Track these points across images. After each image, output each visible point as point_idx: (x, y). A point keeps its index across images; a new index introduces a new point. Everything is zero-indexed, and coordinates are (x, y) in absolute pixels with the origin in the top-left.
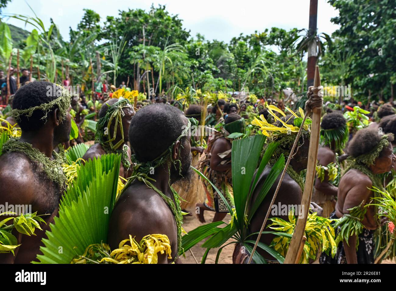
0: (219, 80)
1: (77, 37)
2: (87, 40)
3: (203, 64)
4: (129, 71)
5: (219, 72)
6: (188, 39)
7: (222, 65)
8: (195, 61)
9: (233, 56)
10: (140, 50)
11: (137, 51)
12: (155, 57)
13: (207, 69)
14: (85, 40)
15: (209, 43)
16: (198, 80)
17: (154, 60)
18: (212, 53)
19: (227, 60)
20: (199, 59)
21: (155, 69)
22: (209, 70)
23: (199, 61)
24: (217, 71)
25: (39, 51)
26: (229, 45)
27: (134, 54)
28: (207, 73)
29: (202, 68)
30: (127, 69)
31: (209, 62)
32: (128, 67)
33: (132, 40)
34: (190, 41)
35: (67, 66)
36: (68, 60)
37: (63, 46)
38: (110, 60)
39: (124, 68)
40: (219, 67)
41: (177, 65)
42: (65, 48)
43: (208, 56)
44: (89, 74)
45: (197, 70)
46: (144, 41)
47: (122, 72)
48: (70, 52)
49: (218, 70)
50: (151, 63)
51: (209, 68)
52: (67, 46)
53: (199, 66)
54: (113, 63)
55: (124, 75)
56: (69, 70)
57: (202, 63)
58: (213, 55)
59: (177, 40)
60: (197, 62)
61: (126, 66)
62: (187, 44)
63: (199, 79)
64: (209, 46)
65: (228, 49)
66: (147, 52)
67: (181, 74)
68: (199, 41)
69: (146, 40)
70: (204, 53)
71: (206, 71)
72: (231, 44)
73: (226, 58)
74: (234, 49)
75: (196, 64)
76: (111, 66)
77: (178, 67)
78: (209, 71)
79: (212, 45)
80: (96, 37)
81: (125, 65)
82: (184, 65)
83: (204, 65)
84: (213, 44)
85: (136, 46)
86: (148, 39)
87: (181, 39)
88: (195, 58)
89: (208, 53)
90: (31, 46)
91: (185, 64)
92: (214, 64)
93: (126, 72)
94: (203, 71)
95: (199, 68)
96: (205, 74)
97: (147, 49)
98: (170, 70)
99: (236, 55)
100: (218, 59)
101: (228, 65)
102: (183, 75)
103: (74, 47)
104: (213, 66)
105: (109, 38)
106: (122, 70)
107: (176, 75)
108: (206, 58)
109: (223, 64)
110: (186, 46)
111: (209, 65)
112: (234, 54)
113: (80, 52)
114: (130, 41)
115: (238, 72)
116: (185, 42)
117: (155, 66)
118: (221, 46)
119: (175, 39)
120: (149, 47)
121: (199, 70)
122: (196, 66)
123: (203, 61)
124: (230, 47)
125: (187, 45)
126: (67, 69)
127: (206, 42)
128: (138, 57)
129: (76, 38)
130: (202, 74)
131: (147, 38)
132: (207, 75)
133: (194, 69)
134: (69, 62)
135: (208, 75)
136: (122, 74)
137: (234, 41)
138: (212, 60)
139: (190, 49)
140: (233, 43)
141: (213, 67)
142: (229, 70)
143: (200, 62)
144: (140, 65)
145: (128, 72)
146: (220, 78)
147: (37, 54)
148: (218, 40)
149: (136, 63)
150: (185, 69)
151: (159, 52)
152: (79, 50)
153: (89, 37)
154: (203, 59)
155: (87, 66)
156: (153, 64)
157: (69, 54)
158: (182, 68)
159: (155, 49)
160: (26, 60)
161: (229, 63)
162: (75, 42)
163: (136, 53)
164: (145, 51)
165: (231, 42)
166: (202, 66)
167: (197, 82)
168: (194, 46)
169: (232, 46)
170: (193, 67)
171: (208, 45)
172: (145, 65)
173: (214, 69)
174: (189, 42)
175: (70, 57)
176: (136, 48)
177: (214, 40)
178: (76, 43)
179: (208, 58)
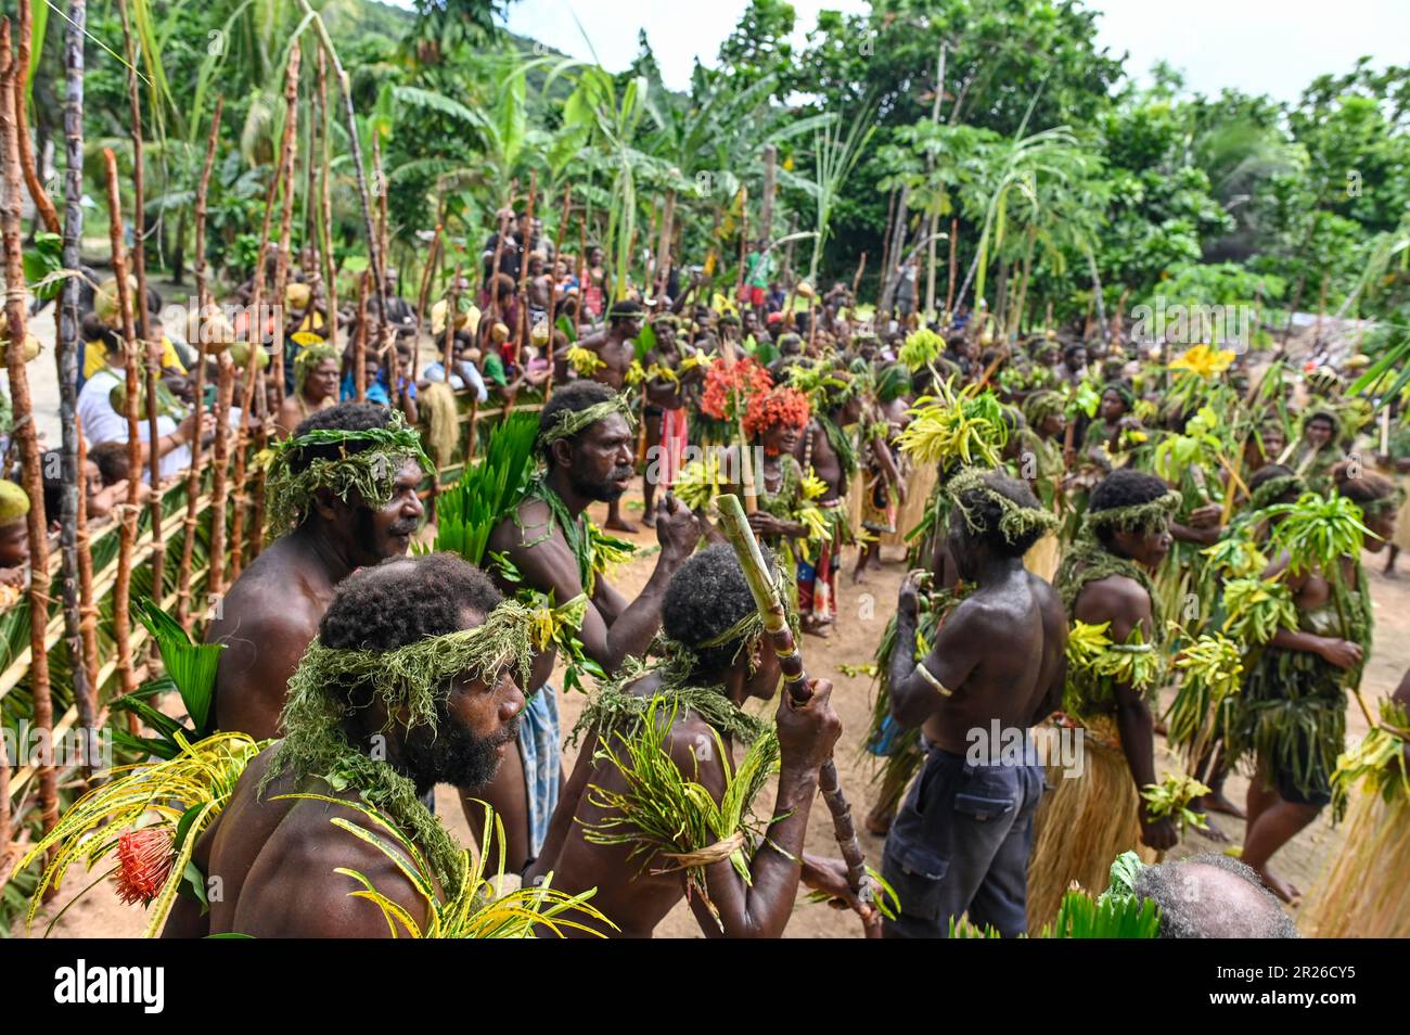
0: (1224, 273)
1: (714, 90)
2: (740, 103)
3: (1164, 193)
4: (867, 207)
5: (1231, 227)
6: (1114, 90)
7: (1246, 198)
8: (1128, 182)
9: (1305, 156)
10: (921, 139)
11: (909, 144)
12: (969, 169)
13: (1178, 215)
14: (735, 101)
15: (1200, 103)
16: (1132, 257)
17: (968, 177)
18: (1208, 146)
19: (1275, 177)
20: (1146, 174)
21: (964, 212)
22: (1185, 218)
23: (1146, 182)
24: (1220, 224)
25: (593, 140)
26: (1292, 108)
27: (896, 157)
28: (1176, 231)
29: (1154, 209)
30: (864, 201)
31: (1191, 184)
32: (866, 194)
33: (895, 95)
34: (1120, 96)
35: (671, 191)
36: (676, 171)
37: (666, 121)
38: (808, 171)
39: (853, 197)
40: (1231, 204)
41: (1054, 199)
42: (672, 131)
43: (1189, 156)
44: (735, 217)
45: (1134, 215)
46: (939, 100)
47: (843, 209)
48: (684, 143)
49: (1226, 219)
50: (952, 190)
51: (1186, 210)
52: (680, 122)
53: (1146, 201)
54: (815, 181)
55: (849, 222)
56: (674, 205)
57: (1159, 189)
58: (1212, 154)
59: (1065, 93)
60: (1138, 186)
61: (861, 191)
62: (1105, 109)
63: (1138, 253)
64: (1202, 116)
65: (1283, 126)
66: (945, 149)
67: (1065, 235)
68: (1159, 92)
69: (948, 97)
70: (1173, 148)
71: (1169, 224)
72: (1305, 103)
73: (1270, 166)
74: (1316, 125)
75: (1130, 193)
76: (810, 192)
77: (1057, 206)
78: (1183, 223)
79: (1210, 113)
80: (773, 88)
81: (859, 186)
82: (1080, 200)
83: (1168, 196)
84: (1220, 106)
85: (905, 127)
86: (953, 93)
87: (1085, 91)
88: (1130, 168)
89: (1191, 148)
90: (577, 125)
91: (1087, 195)
92: (1211, 195)
93: (858, 211)
94: (1157, 219)
95: (1141, 209)
96: (1167, 234)
97: (946, 140)
98: (1022, 218)
99: (1318, 154)
100: (1233, 169)
101: (1272, 199)
102: (1072, 236)
103: (700, 126)
104: (1204, 200)
105: (815, 90)
106: (846, 203)
107: (1045, 237)
108: (1179, 170)
109: (1249, 193)
110: (1101, 116)
111: (1188, 198)
112: (1311, 148)
113: (716, 141)
114: (887, 96)
115: (1317, 228)
116: (1099, 99)
117: (967, 203)
118: (1258, 116)
119: (1060, 92)
120: (953, 131)
121: (1141, 215)
122: (1129, 202)
123: (1165, 180)
124: (1295, 117)
125: (1107, 116)
126: (669, 201)
127: (1190, 99)
128: (908, 165)
129: (709, 95)
130: (1151, 236)
131: (947, 89)
132: (1173, 238)
133: (1122, 214)
134: (681, 179)
135: (1180, 238)
136: (844, 220)
137: (1320, 92)
138: (1204, 178)
139: (1116, 132)
140: (1313, 98)
141: (1206, 208)
142: (1276, 219)
143: (1150, 186)
144: (913, 198)
145: (865, 212)
146: (1229, 266)
147: (588, 150)
148: (1242, 91)
149: (897, 187)
150: (1083, 213)
151: (991, 148)
152: (713, 135)
153: (749, 91)
154: (1164, 173)
155: (733, 193)
156: (961, 193)
157: (682, 149)
158: (1073, 211)
159: (975, 139)
160: (557, 169)
161: (1282, 191)
162: (705, 107)
163: (901, 153)
164: (935, 146)
165: (1307, 93)
166: (1154, 202)
167: (1125, 266)
168: (1134, 120)
169: (1308, 111)
170: (1116, 207)
171: (1195, 109)
172: (929, 197)
173: (1209, 215)
174: (1115, 102)
175: (685, 157)
176: (905, 132)
177: (1224, 92)
178: (708, 111)
179: (1189, 171)
